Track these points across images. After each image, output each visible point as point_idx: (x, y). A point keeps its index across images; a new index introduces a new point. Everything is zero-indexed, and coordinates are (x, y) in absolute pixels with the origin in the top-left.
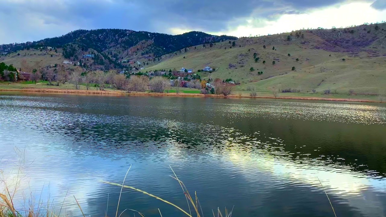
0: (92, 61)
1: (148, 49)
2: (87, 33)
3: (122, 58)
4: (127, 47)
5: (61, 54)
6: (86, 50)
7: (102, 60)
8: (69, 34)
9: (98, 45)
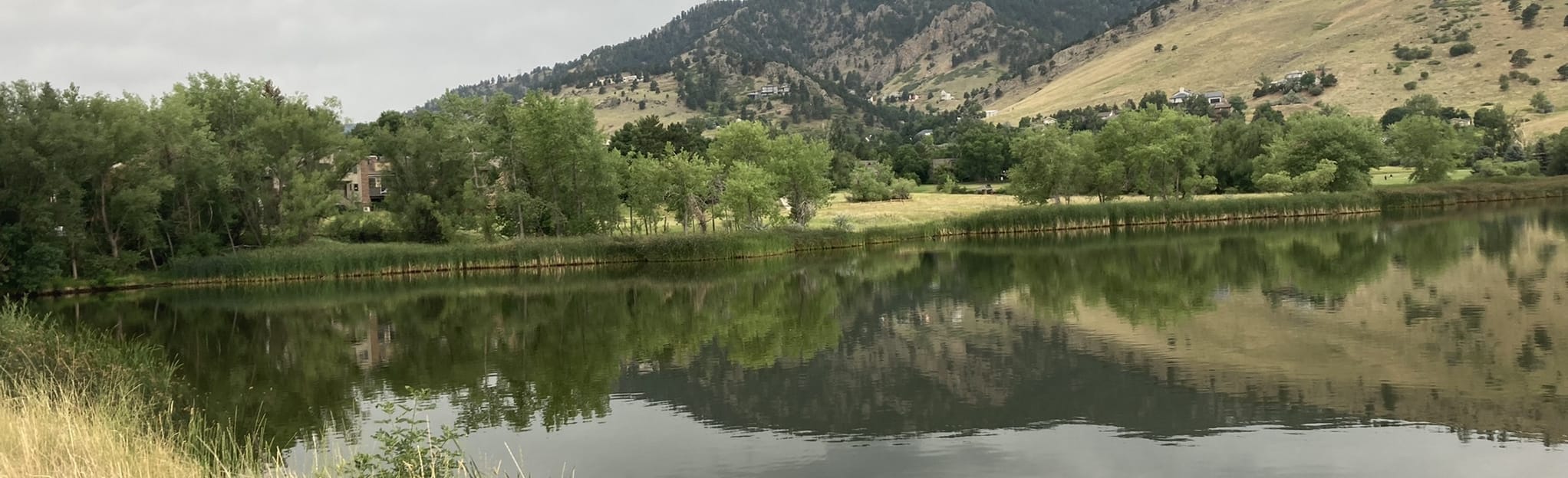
0: (785, 110)
1: (975, 37)
2: (739, 11)
3: (880, 86)
4: (889, 41)
5: (674, 95)
6: (758, 70)
7: (818, 100)
8: (674, 23)
9: (784, 48)
